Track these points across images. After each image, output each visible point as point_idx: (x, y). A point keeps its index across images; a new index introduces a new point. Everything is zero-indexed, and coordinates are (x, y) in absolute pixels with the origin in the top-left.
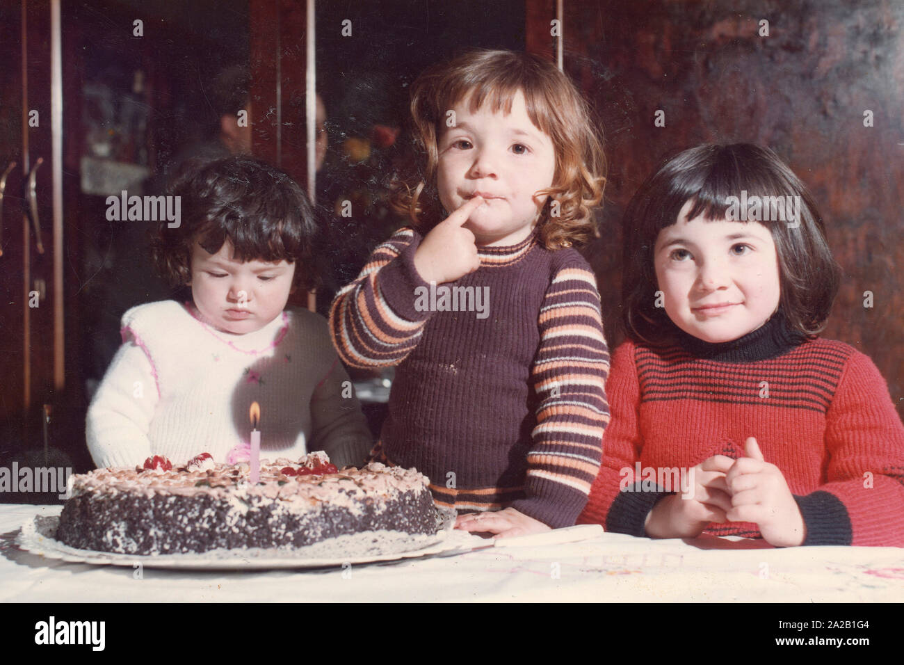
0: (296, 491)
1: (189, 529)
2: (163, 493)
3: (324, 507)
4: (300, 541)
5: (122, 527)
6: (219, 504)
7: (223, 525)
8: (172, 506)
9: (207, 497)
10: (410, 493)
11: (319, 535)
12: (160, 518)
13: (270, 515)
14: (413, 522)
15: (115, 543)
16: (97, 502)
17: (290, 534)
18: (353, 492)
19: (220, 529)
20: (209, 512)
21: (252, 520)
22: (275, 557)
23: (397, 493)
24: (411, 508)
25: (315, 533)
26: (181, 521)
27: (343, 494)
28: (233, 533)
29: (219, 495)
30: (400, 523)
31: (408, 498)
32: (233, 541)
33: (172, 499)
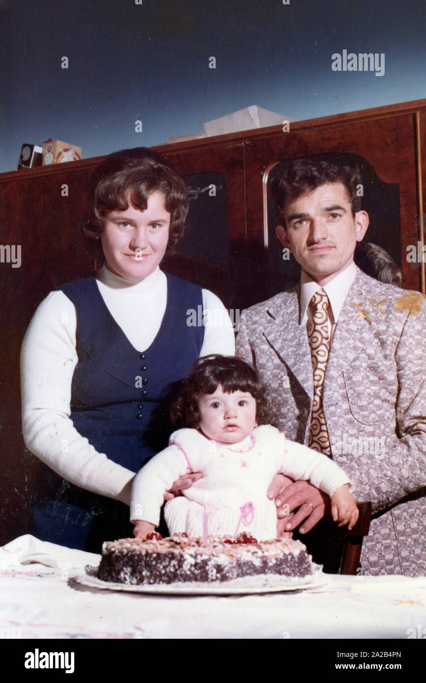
0: (222, 551)
1: (163, 572)
2: (150, 552)
3: (238, 561)
4: (224, 578)
5: (128, 570)
6: (179, 558)
7: (181, 569)
8: (154, 559)
9: (172, 554)
10: (290, 554)
11: (235, 576)
12: (148, 566)
13: (207, 564)
14: (293, 571)
15: (125, 579)
16: (116, 556)
17: (219, 575)
18: (256, 553)
19: (180, 572)
20: (174, 562)
21: (197, 567)
22: (209, 587)
23: (282, 554)
24: (292, 563)
25: (233, 575)
26: (159, 567)
27: (250, 554)
28: (187, 575)
29: (179, 553)
30: (284, 571)
31: (289, 557)
32: (186, 578)
33: (155, 555)
